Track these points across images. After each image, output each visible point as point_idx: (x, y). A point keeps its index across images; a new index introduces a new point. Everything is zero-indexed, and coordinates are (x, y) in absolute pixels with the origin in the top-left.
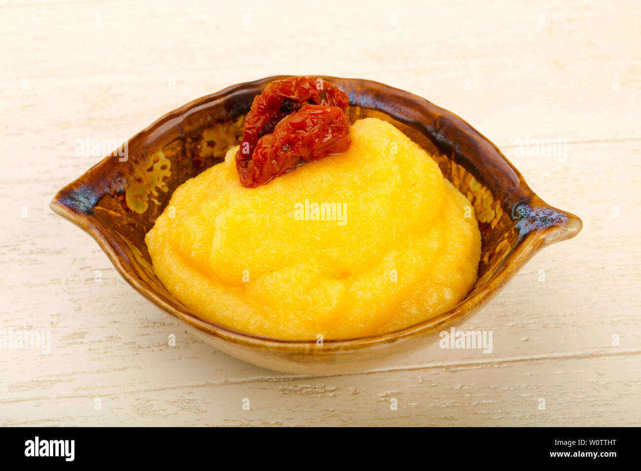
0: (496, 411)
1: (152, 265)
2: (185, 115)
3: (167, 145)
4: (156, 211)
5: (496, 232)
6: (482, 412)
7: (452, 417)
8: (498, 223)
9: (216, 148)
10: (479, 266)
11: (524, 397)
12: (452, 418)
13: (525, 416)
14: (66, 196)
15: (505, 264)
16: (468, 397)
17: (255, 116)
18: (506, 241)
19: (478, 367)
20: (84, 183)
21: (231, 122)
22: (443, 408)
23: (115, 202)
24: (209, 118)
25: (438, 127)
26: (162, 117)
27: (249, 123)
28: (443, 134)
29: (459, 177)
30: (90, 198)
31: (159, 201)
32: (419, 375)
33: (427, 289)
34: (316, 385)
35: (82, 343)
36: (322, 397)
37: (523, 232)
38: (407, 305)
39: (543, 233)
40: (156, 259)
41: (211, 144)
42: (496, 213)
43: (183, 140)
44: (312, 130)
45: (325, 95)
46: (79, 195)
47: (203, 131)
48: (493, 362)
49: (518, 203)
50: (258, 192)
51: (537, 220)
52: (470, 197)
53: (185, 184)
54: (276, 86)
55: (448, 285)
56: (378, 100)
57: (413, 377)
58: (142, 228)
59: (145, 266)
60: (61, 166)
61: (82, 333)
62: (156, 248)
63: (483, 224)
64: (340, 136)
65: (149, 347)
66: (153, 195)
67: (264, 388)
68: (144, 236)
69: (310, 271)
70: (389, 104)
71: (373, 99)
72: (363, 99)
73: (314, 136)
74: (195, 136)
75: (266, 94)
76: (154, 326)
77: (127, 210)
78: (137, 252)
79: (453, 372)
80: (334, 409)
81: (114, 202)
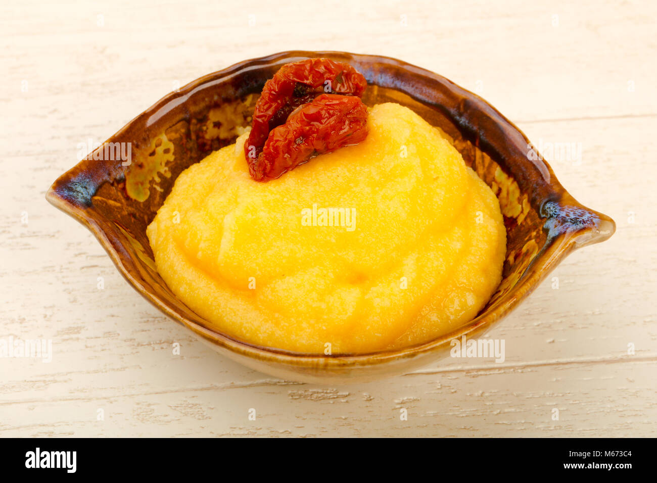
0: (519, 421)
1: (154, 261)
2: (190, 94)
3: (170, 127)
4: (158, 198)
5: (523, 229)
6: (505, 422)
7: (471, 427)
8: (525, 219)
9: (222, 129)
10: (504, 266)
11: (549, 405)
12: (471, 429)
13: (549, 427)
14: (63, 185)
15: (532, 269)
16: (489, 405)
17: (266, 103)
18: (533, 241)
19: (500, 372)
20: (82, 171)
21: (239, 101)
22: (463, 417)
23: (115, 191)
24: (216, 98)
25: (462, 110)
26: (166, 96)
27: (259, 111)
28: (467, 119)
29: (484, 166)
30: (88, 187)
31: (161, 188)
32: (438, 379)
33: (449, 294)
34: (327, 389)
35: (78, 339)
36: (334, 403)
37: (552, 233)
38: (427, 312)
39: (573, 237)
40: (158, 255)
41: (218, 125)
42: (522, 208)
43: (188, 121)
44: (327, 122)
45: (342, 78)
46: (76, 185)
47: (209, 112)
48: (517, 367)
49: (546, 200)
50: (269, 187)
51: (567, 222)
52: (495, 188)
53: (189, 169)
54: (289, 70)
55: (471, 289)
56: (398, 79)
57: (431, 382)
58: (143, 218)
59: (147, 264)
60: (53, 138)
61: (78, 327)
62: (159, 243)
63: (508, 218)
64: (358, 127)
65: (149, 344)
66: (155, 181)
67: (272, 393)
68: (146, 228)
69: (325, 276)
70: (409, 84)
71: (392, 78)
72: (381, 78)
73: (329, 129)
74: (200, 117)
75: (278, 79)
76: (154, 321)
77: (128, 198)
78: (138, 246)
79: (473, 377)
80: (346, 417)
81: (113, 191)
